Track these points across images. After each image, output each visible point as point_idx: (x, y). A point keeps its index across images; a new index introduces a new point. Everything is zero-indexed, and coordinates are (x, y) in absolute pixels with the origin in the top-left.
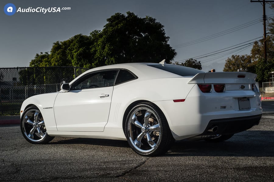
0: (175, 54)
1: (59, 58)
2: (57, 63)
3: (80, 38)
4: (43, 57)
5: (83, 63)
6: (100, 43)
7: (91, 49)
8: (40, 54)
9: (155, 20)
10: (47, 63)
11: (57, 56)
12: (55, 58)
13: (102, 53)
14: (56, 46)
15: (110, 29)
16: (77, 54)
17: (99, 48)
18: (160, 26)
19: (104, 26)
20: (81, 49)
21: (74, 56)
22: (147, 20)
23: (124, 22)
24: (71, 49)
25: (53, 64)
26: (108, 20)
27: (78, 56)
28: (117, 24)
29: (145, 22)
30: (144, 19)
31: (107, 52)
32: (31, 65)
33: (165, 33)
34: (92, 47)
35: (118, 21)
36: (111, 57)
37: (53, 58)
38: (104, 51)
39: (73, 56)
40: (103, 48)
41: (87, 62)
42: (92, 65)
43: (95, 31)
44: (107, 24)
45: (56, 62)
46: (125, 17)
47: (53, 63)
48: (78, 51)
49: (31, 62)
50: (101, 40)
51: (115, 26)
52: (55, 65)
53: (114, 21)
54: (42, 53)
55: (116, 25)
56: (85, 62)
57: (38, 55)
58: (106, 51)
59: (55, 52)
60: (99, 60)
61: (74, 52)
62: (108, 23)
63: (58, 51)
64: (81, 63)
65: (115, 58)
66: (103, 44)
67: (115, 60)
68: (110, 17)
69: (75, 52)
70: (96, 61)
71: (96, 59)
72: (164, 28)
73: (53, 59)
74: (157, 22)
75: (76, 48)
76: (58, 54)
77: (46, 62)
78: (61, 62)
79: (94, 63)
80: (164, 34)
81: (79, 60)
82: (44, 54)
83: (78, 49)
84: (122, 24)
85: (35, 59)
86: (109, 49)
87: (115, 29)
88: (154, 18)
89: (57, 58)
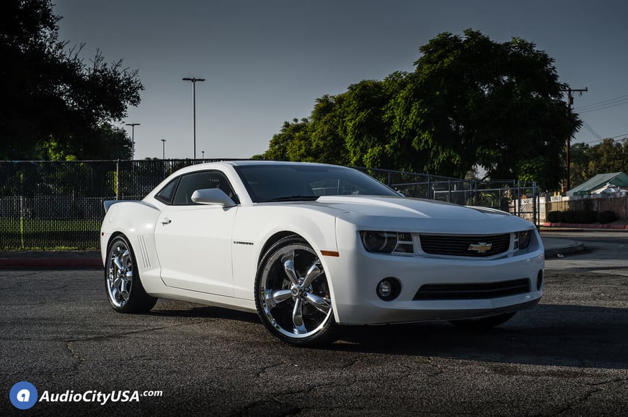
0: (579, 123)
1: (327, 131)
2: (322, 143)
3: (361, 90)
4: (297, 128)
5: (367, 144)
6: (400, 102)
7: (384, 114)
8: (291, 122)
9: (532, 45)
10: (302, 142)
11: (322, 128)
12: (319, 132)
13: (405, 122)
14: (322, 105)
15: (426, 69)
16: (355, 124)
17: (398, 112)
18: (545, 60)
19: (416, 63)
20: (362, 114)
21: (349, 129)
22: (514, 47)
23: (458, 52)
24: (344, 113)
25: (314, 144)
26: (424, 49)
27: (355, 129)
28: (441, 57)
29: (509, 52)
30: (507, 44)
31: (415, 121)
32: (271, 146)
33: (557, 76)
34: (386, 110)
35: (443, 51)
36: (424, 132)
37: (314, 131)
38: (408, 119)
39: (346, 127)
40: (407, 111)
41: (376, 142)
42: (385, 148)
43: (396, 73)
44: (421, 58)
45: (323, 139)
46: (461, 40)
47: (315, 141)
48: (356, 118)
49: (272, 139)
50: (403, 94)
51: (437, 63)
52: (318, 146)
53: (435, 51)
54: (296, 120)
55: (439, 61)
56: (370, 142)
57: (287, 125)
58: (412, 119)
59: (320, 119)
60: (399, 137)
61: (348, 120)
62: (422, 55)
63: (325, 115)
64: (364, 142)
65: (431, 132)
66: (406, 102)
67: (433, 138)
68: (428, 43)
69: (351, 120)
70: (394, 139)
71: (395, 134)
72: (553, 64)
73: (314, 134)
74: (537, 51)
75: (352, 111)
76: (326, 123)
77: (300, 140)
78: (330, 140)
79: (388, 143)
80: (555, 77)
81: (358, 137)
82: (300, 122)
83: (357, 114)
84: (452, 59)
85: (281, 133)
86: (420, 115)
87: (435, 70)
88: (530, 42)
89: (323, 130)
